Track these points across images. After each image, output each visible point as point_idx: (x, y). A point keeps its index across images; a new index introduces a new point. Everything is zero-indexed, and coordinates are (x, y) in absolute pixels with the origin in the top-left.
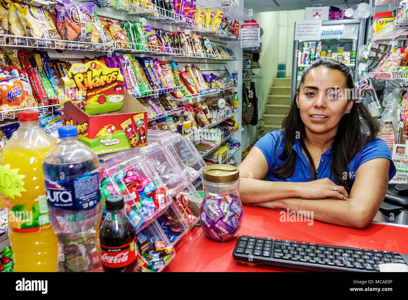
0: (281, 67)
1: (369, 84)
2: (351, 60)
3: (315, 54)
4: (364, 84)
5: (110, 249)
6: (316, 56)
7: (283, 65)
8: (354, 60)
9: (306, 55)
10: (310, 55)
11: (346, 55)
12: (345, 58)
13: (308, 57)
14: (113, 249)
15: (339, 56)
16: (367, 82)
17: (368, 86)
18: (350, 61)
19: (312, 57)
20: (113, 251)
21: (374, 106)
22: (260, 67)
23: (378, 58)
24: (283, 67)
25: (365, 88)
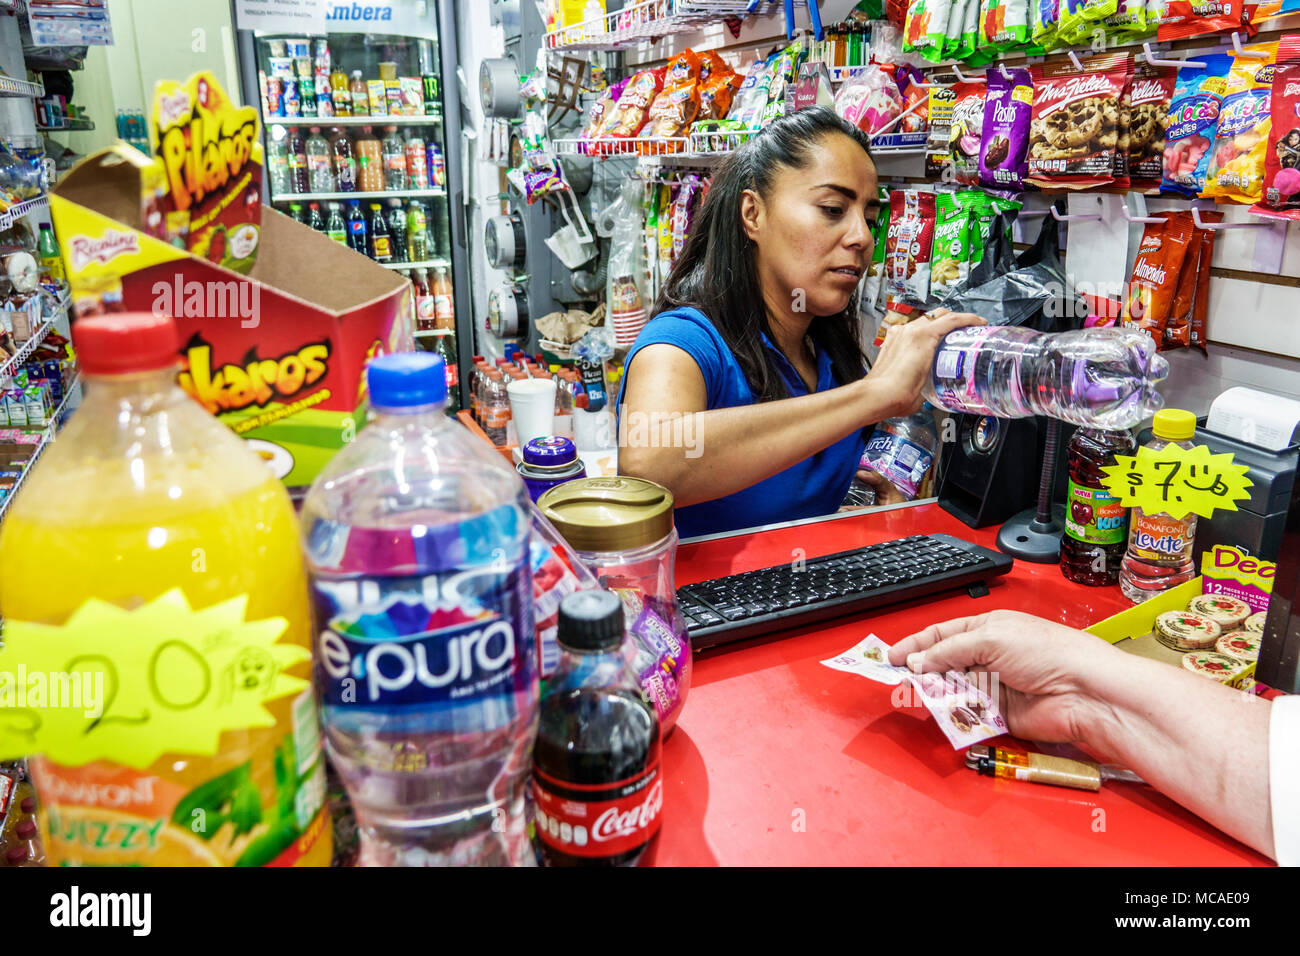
0: (129, 127)
1: (558, 174)
2: (428, 104)
3: (313, 83)
4: (543, 176)
5: (627, 786)
6: (319, 90)
7: (135, 118)
8: (434, 104)
9: (283, 87)
10: (297, 86)
11: (408, 87)
12: (409, 97)
13: (290, 93)
14: (639, 781)
15: (389, 92)
16: (554, 169)
17: (557, 179)
18: (423, 108)
19: (305, 91)
20: (638, 786)
21: (572, 237)
22: (91, 126)
23: (564, 97)
24: (136, 126)
25: (548, 185)
